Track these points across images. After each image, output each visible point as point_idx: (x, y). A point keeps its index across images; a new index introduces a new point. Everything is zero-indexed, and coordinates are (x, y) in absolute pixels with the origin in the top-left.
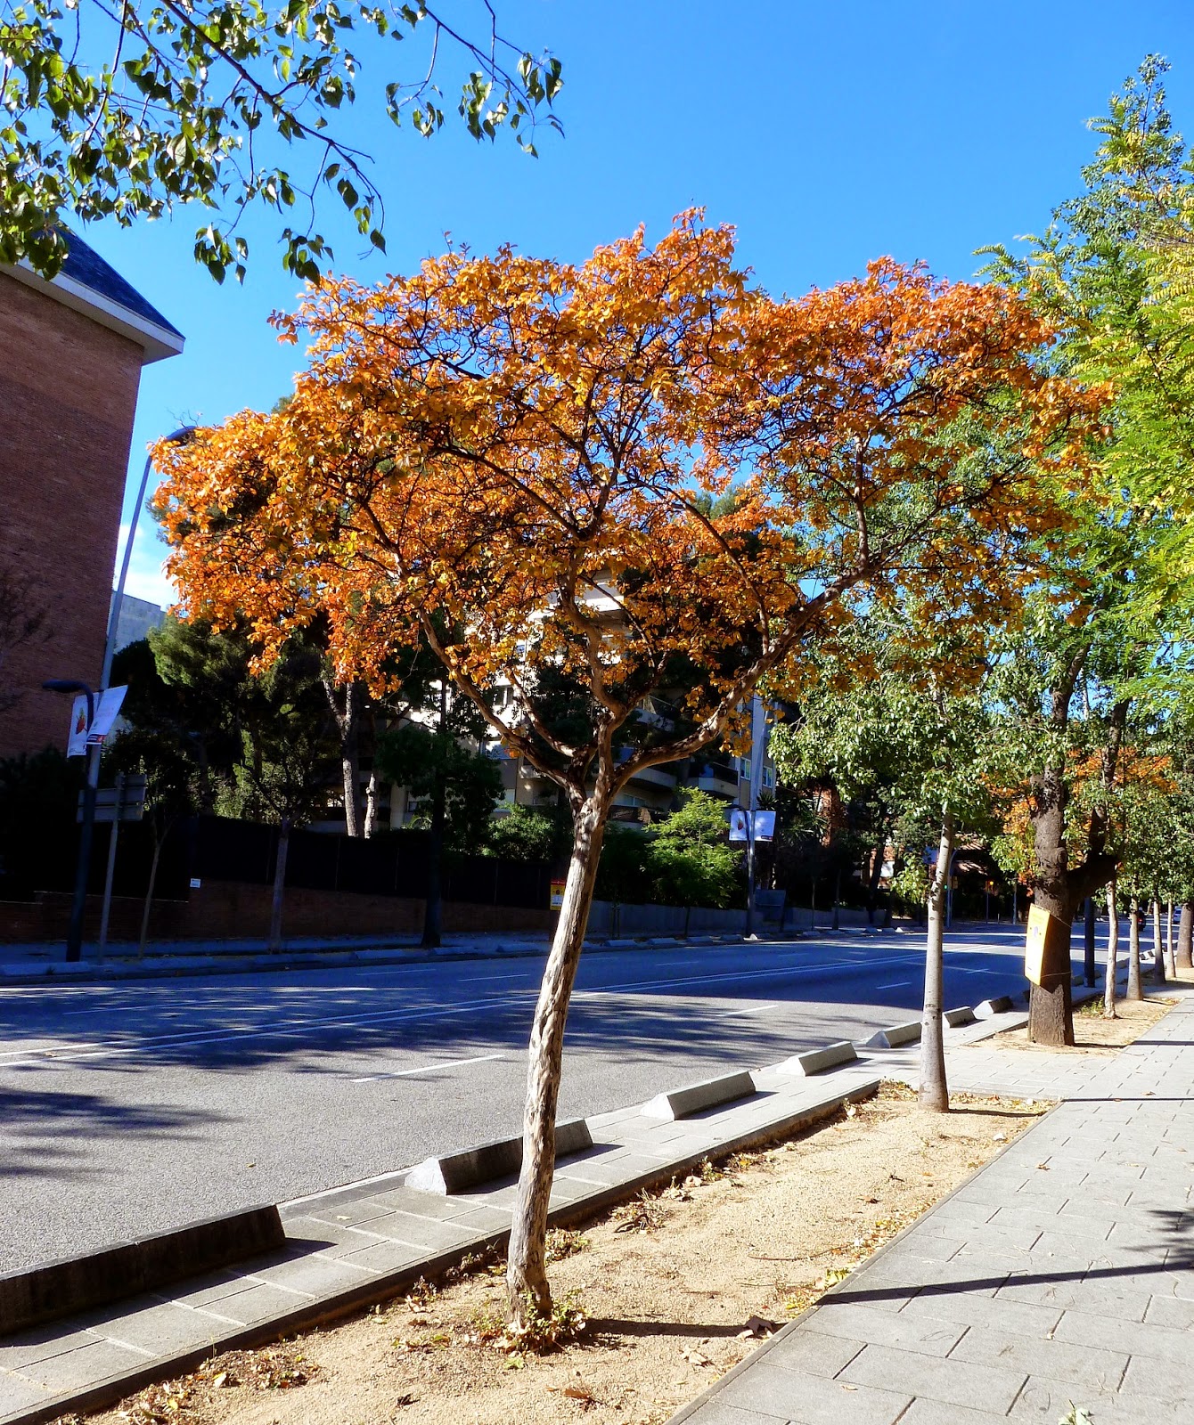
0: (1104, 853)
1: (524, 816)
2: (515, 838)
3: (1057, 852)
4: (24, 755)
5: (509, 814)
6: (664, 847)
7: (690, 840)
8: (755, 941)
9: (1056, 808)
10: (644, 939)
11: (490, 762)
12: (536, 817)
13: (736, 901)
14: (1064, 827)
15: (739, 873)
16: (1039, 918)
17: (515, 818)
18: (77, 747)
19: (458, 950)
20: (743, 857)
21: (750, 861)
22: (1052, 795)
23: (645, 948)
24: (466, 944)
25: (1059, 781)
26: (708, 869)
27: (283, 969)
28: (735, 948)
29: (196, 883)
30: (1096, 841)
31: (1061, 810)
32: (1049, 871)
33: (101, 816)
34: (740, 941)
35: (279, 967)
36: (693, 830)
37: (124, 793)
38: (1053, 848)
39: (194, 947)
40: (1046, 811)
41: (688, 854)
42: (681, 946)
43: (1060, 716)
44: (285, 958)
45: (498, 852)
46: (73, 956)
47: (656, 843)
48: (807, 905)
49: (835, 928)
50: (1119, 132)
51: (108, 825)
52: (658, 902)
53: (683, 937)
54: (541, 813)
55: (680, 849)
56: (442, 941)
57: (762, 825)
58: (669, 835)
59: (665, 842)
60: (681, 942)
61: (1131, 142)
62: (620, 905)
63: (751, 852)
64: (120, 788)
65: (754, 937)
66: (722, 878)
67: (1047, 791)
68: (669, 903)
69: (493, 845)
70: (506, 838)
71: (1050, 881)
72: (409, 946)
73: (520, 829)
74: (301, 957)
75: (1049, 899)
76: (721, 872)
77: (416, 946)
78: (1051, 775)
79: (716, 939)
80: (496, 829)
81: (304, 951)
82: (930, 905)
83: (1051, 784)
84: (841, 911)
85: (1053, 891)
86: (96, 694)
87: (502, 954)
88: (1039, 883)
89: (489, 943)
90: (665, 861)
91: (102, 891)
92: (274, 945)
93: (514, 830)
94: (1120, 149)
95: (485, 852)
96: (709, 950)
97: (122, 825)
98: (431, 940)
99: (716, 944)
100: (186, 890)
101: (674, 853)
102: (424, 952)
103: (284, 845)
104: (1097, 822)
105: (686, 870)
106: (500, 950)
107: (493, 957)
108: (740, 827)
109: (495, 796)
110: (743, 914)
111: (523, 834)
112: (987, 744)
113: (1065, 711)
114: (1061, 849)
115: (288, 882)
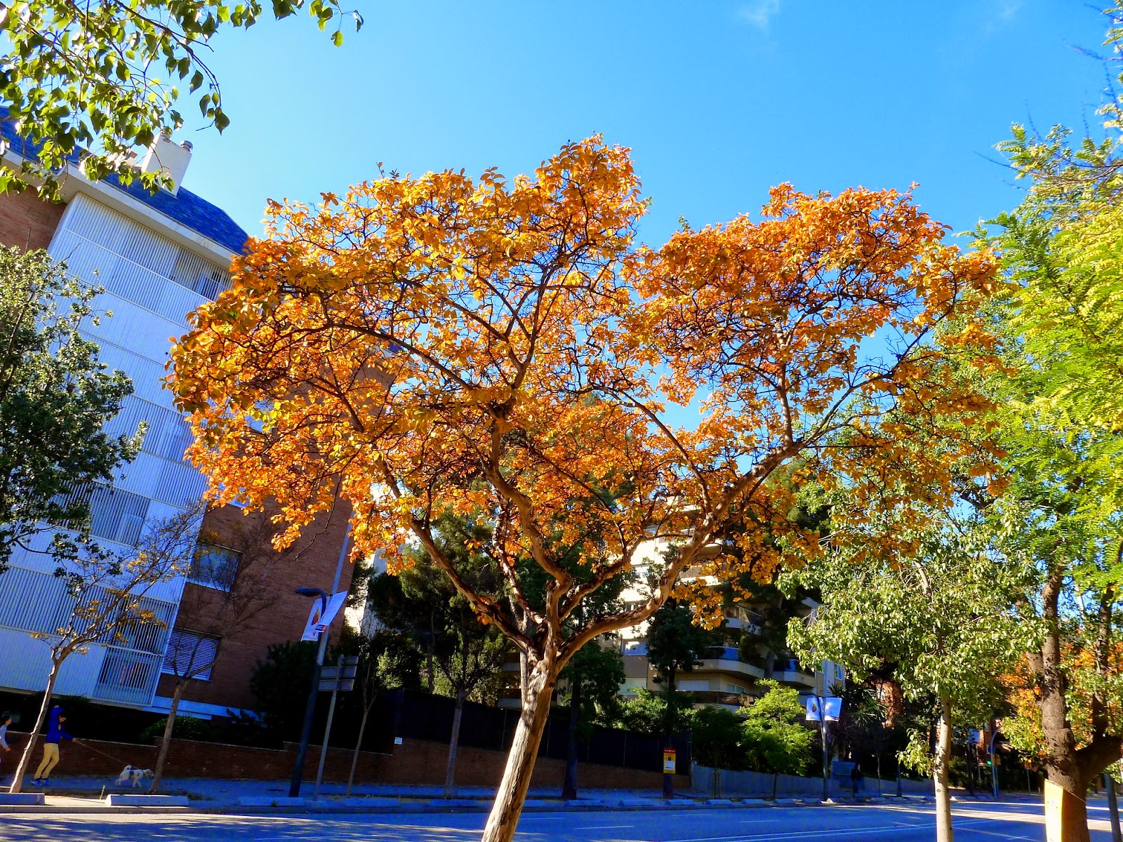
0: (1107, 734)
1: (648, 699)
2: (641, 716)
3: (1063, 733)
4: (288, 642)
5: (637, 696)
6: (753, 726)
7: (773, 721)
8: (830, 805)
9: (1057, 693)
10: (740, 800)
11: (616, 655)
12: (657, 699)
13: (813, 771)
14: (1066, 710)
15: (814, 749)
16: (1054, 792)
17: (641, 700)
18: (309, 635)
19: (588, 803)
20: (818, 735)
21: (823, 737)
22: (1053, 682)
23: (740, 807)
24: (596, 798)
25: (1057, 670)
26: (790, 744)
27: (449, 812)
28: (815, 810)
29: (398, 741)
30: (1100, 725)
31: (1062, 695)
32: (1058, 750)
33: (324, 686)
34: (818, 804)
35: (447, 810)
36: (776, 713)
37: (343, 670)
38: (1058, 728)
39: (391, 791)
40: (1048, 696)
41: (772, 732)
42: (769, 806)
43: (1051, 614)
44: (454, 802)
45: (630, 727)
46: (294, 792)
47: (747, 722)
48: (874, 775)
49: (899, 795)
50: (1024, 149)
51: (330, 694)
52: (753, 770)
53: (772, 798)
54: (661, 696)
55: (767, 727)
56: (578, 795)
57: (831, 709)
58: (756, 716)
59: (754, 721)
60: (771, 803)
61: (1033, 154)
62: (720, 771)
63: (824, 730)
64: (340, 666)
65: (830, 801)
66: (801, 752)
67: (1047, 677)
68: (762, 770)
69: (626, 720)
70: (634, 716)
71: (1060, 759)
72: (551, 798)
73: (645, 708)
74: (464, 803)
75: (1061, 776)
76: (798, 746)
77: (558, 798)
78: (1049, 664)
79: (798, 801)
80: (626, 708)
81: (472, 798)
82: (936, 778)
83: (1050, 672)
84: (903, 781)
85: (1065, 768)
86: (328, 598)
87: (623, 808)
88: (1051, 760)
89: (614, 798)
90: (755, 736)
91: (321, 743)
92: (448, 792)
93: (640, 709)
94: (1025, 160)
95: (620, 725)
96: (793, 811)
97: (340, 694)
98: (569, 793)
99: (798, 806)
100: (391, 746)
101: (761, 730)
102: (561, 803)
103: (458, 714)
104: (1097, 707)
105: (771, 745)
106: (621, 804)
107: (615, 810)
108: (814, 710)
109: (618, 681)
110: (821, 781)
111: (647, 712)
112: (971, 631)
113: (1055, 609)
114: (1067, 730)
115: (461, 742)
